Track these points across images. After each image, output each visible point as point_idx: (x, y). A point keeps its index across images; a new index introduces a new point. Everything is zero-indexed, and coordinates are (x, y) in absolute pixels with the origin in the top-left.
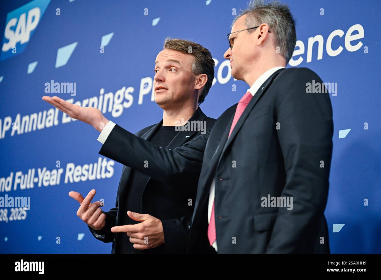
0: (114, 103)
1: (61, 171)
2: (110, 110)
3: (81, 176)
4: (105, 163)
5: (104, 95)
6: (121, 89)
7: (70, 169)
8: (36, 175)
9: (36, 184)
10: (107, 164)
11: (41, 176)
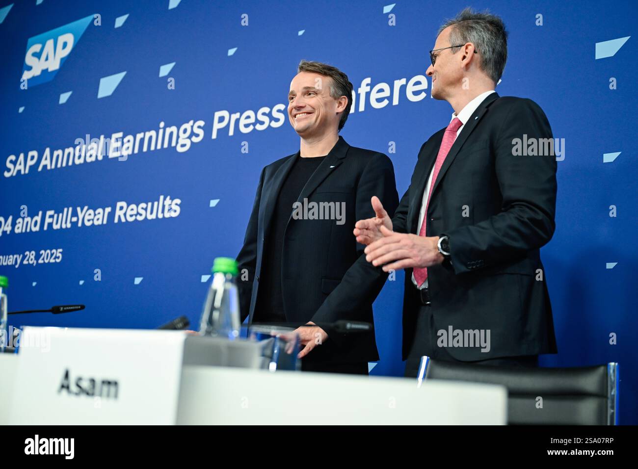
0: (178, 137)
1: (108, 210)
2: (173, 144)
3: (136, 215)
4: (168, 201)
5: (164, 128)
6: (188, 122)
7: (121, 208)
8: (75, 214)
9: (74, 224)
10: (172, 202)
11: (81, 216)
